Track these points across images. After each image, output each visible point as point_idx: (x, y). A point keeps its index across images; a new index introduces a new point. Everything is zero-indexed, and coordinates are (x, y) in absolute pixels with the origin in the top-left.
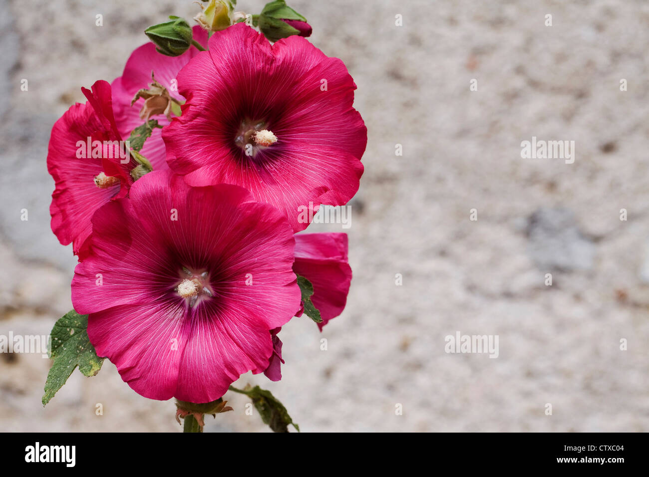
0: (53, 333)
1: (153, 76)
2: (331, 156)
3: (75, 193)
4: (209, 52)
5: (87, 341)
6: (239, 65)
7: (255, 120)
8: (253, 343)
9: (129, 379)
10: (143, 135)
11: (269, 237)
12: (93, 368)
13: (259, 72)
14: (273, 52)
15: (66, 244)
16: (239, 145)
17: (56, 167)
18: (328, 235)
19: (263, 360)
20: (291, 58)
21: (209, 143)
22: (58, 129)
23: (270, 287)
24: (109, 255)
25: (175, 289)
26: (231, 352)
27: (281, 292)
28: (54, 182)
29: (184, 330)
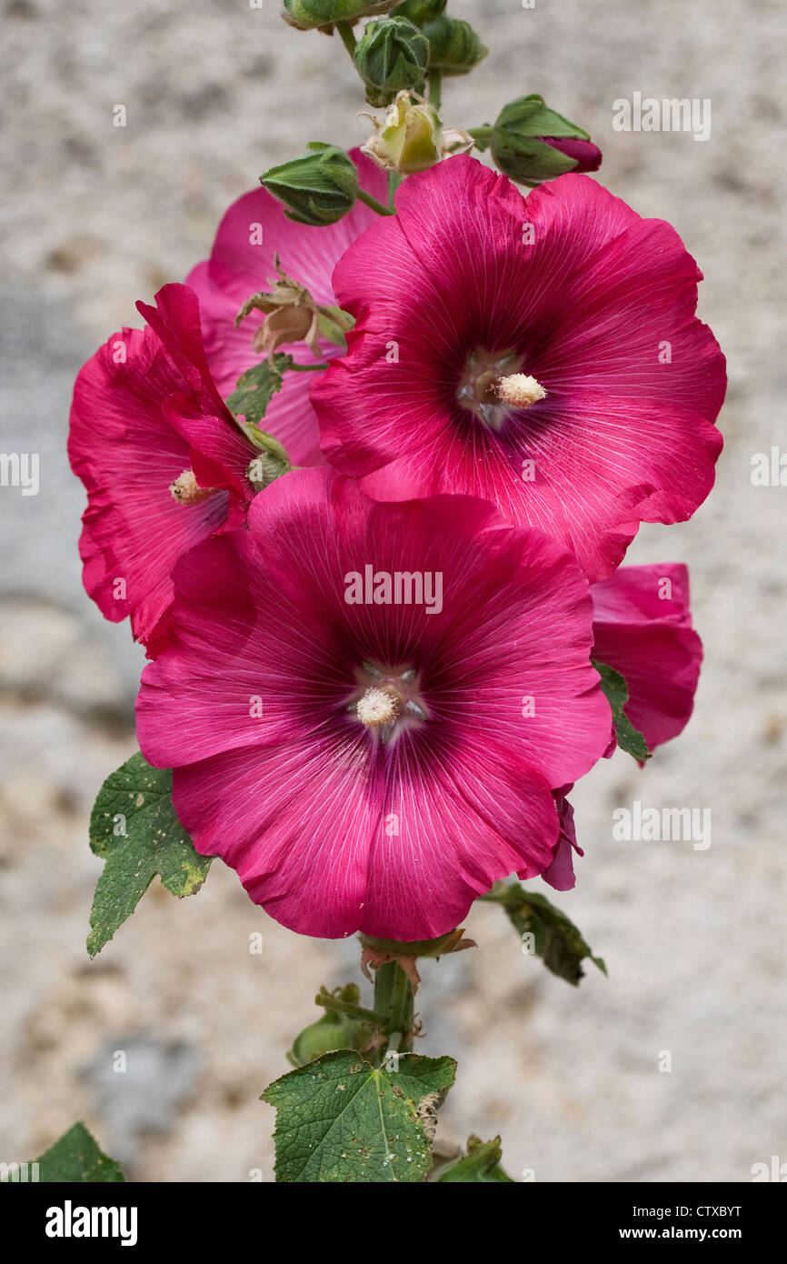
0: (100, 804)
1: (278, 263)
2: (655, 419)
3: (129, 514)
4: (397, 217)
5: (172, 821)
6: (460, 244)
7: (496, 350)
8: (516, 816)
9: (265, 899)
10: (263, 388)
11: (540, 598)
12: (190, 877)
13: (501, 256)
14: (529, 213)
15: (118, 619)
16: (465, 405)
17: (88, 459)
18: (649, 571)
19: (539, 849)
20: (565, 222)
21: (405, 409)
22: (86, 382)
23: (548, 701)
24: (211, 644)
25: (350, 708)
26: (472, 836)
27: (571, 711)
28: (84, 492)
29: (372, 791)
